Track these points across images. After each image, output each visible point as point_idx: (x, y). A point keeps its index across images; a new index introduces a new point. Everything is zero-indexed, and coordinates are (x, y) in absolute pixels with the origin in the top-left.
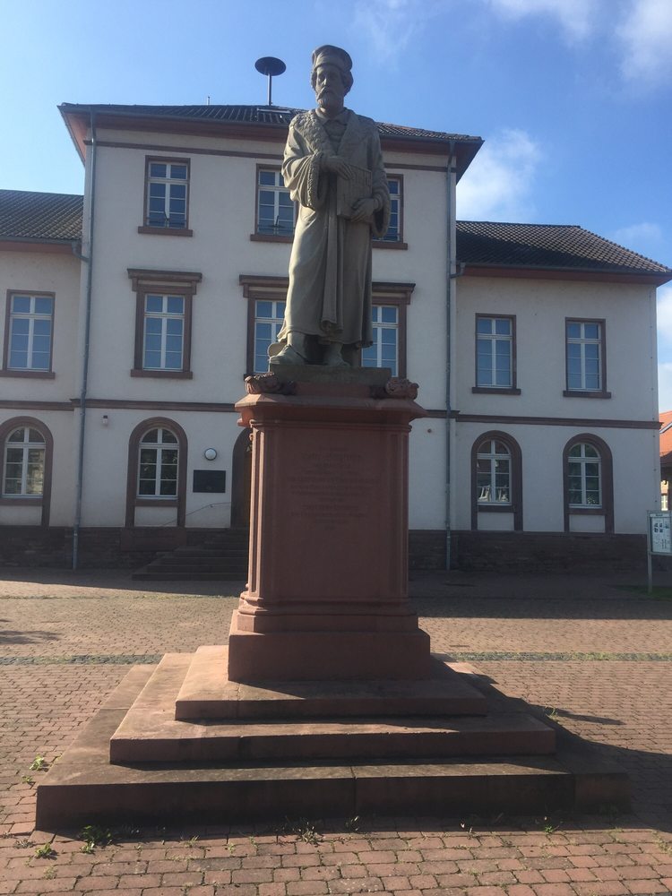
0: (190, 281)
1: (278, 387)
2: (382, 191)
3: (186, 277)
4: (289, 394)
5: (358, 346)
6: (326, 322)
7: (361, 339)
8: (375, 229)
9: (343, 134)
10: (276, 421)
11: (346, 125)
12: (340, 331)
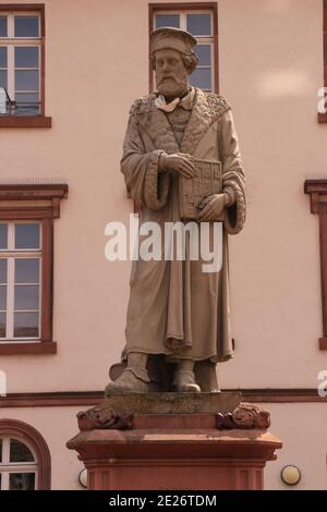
0: (50, 198)
1: (112, 421)
2: (233, 182)
3: (42, 193)
4: (124, 428)
5: (212, 360)
6: (171, 339)
7: (215, 353)
8: (228, 225)
9: (187, 122)
10: (111, 461)
11: (190, 110)
12: (190, 347)
